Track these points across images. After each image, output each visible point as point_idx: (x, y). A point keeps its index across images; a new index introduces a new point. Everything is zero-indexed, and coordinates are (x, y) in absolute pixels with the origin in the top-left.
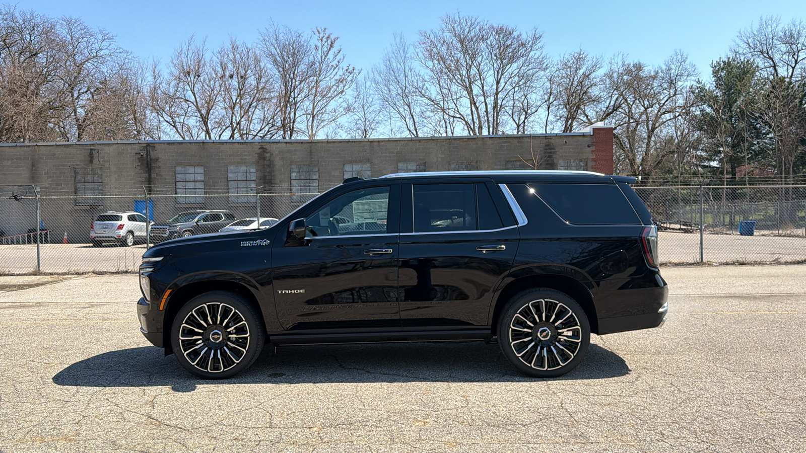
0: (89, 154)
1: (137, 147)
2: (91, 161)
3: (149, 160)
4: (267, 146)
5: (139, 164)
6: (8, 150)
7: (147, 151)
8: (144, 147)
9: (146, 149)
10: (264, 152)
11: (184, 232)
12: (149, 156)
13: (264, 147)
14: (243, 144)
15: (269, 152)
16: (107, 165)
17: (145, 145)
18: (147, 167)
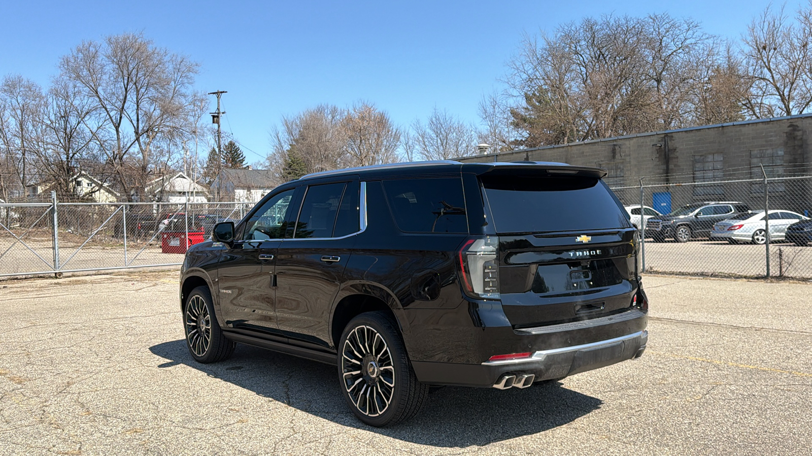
0: (612, 149)
1: (655, 138)
2: (614, 157)
3: (667, 150)
4: (799, 123)
5: (658, 156)
6: (548, 152)
7: (665, 142)
8: (662, 138)
9: (664, 140)
10: (795, 130)
11: (679, 225)
12: (667, 147)
13: (794, 124)
14: (768, 124)
15: (800, 130)
16: (628, 159)
17: (663, 136)
18: (665, 158)
